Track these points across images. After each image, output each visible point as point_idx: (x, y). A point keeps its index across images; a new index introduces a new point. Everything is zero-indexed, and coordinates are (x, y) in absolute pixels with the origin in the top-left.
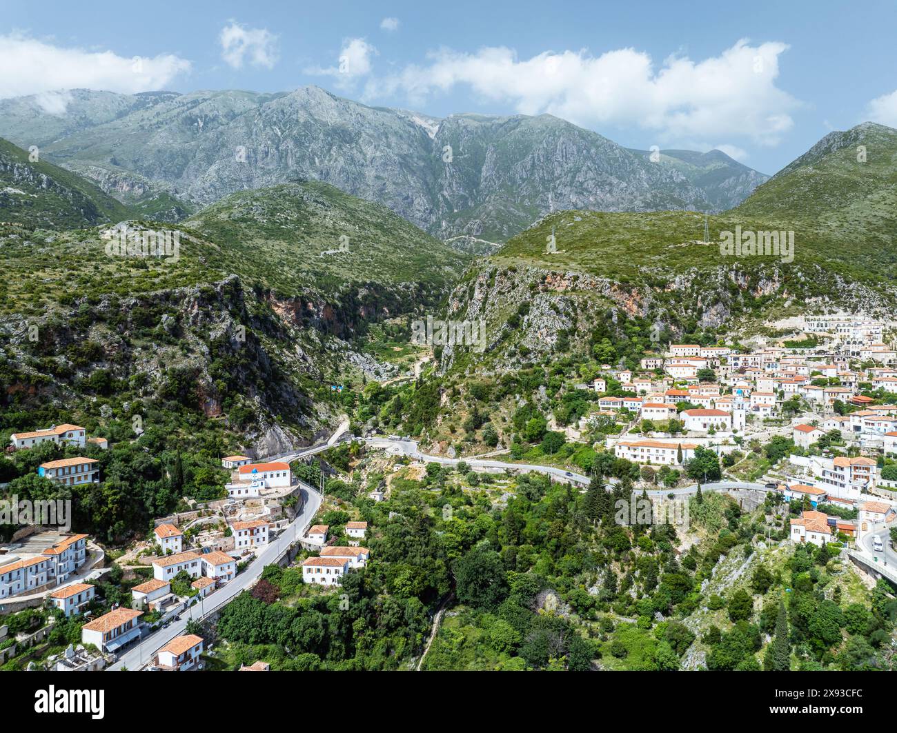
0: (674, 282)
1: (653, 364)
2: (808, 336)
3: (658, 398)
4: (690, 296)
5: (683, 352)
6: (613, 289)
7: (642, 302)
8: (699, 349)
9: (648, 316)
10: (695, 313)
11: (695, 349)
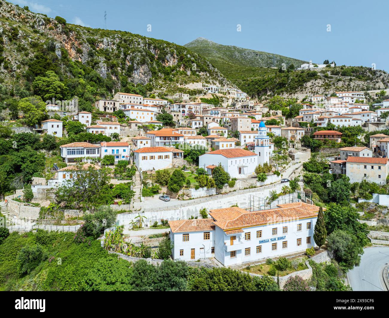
0: (102, 42)
1: (112, 106)
2: (213, 96)
3: (144, 142)
4: (118, 56)
5: (129, 100)
6: (48, 27)
7: (81, 47)
8: (142, 98)
9: (88, 63)
10: (124, 71)
11: (139, 98)
